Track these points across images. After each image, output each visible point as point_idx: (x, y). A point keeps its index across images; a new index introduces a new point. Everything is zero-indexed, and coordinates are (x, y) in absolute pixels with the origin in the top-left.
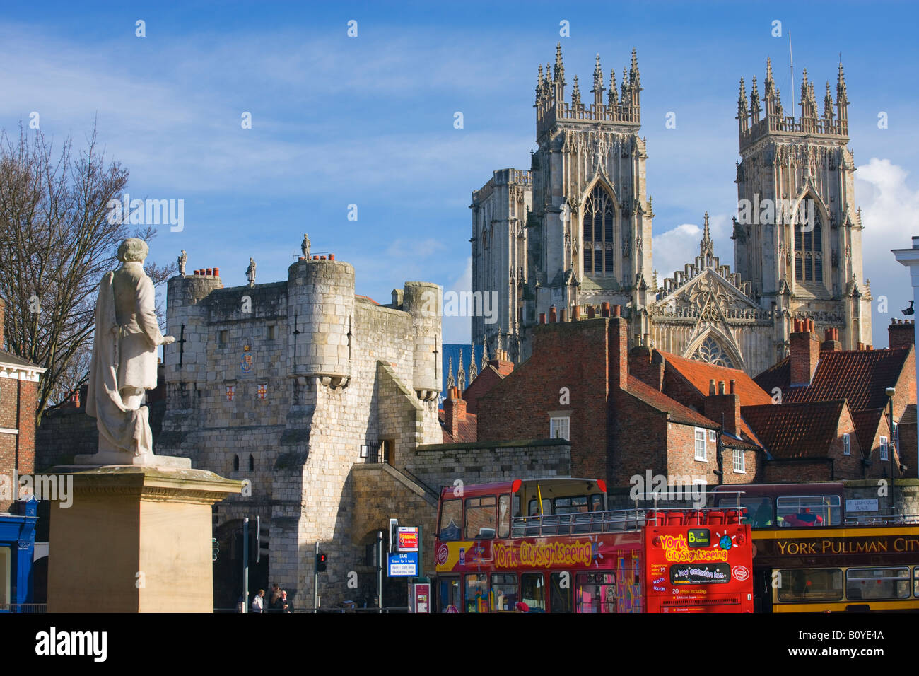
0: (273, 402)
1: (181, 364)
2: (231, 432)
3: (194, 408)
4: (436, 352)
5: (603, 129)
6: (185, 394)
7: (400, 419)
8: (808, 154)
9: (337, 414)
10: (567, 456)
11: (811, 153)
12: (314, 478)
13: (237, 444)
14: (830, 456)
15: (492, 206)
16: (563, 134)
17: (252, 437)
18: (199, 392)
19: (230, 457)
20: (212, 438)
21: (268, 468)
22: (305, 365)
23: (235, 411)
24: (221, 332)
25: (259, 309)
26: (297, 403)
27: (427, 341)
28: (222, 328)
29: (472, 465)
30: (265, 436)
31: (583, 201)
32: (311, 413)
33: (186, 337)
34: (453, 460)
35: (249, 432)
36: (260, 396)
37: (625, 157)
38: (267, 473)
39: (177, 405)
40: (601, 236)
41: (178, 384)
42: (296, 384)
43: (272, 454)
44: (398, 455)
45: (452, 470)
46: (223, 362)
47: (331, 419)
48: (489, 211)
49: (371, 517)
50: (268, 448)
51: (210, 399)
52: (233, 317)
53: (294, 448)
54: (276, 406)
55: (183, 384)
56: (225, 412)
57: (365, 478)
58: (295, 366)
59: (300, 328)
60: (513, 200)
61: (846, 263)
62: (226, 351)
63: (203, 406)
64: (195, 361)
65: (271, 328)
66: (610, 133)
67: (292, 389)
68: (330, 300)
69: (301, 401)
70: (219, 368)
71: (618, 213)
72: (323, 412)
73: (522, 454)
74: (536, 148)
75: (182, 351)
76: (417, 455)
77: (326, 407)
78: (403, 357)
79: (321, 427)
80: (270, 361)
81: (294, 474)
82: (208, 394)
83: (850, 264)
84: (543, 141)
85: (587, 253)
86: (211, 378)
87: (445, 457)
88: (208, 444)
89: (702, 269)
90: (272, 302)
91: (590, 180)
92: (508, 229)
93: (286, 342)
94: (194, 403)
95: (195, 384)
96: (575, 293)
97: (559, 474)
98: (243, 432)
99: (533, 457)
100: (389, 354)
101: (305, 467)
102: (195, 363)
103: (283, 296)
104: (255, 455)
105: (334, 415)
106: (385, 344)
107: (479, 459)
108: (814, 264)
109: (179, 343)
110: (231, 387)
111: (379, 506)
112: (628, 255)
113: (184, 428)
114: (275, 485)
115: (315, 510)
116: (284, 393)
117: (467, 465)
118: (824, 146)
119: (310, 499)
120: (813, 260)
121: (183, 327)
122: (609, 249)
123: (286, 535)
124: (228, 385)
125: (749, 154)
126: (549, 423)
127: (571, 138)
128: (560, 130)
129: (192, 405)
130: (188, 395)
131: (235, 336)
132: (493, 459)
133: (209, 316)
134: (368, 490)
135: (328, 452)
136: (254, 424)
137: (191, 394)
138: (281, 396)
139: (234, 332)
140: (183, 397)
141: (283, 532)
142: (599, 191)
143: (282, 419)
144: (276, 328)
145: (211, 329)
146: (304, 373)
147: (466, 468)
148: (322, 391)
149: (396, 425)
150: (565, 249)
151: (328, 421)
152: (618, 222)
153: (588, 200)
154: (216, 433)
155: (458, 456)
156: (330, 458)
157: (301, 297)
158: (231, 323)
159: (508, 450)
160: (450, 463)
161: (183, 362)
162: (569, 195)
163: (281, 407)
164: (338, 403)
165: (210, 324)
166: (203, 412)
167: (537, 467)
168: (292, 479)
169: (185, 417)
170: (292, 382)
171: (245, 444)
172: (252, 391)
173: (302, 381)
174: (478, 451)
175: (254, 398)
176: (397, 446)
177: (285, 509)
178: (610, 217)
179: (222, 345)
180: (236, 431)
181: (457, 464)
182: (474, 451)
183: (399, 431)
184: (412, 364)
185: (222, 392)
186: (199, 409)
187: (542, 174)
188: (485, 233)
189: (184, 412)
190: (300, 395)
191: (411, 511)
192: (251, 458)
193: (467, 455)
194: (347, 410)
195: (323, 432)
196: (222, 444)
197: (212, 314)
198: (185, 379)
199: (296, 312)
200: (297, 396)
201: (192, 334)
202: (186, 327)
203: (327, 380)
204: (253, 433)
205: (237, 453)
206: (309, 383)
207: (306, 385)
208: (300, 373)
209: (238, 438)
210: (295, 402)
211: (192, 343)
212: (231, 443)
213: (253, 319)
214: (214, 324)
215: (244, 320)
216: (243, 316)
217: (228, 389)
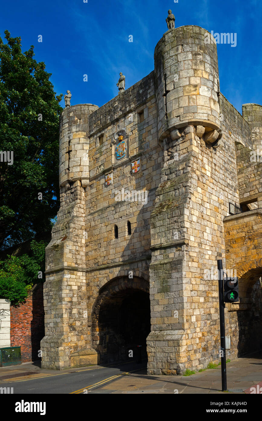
0: (146, 172)
1: (68, 169)
2: (111, 209)
3: (80, 199)
6: (73, 190)
9: (210, 168)
12: (195, 219)
13: (117, 215)
17: (129, 206)
18: (85, 187)
19: (111, 228)
20: (96, 218)
21: (145, 227)
22: (177, 117)
24: (100, 136)
28: (100, 134)
33: (73, 148)
35: (126, 203)
36: (134, 171)
38: (143, 232)
39: (68, 200)
43: (148, 215)
46: (101, 158)
47: (206, 170)
50: (143, 211)
51: (94, 190)
53: (172, 193)
54: (150, 174)
55: (71, 183)
56: (105, 195)
57: (239, 226)
58: (167, 123)
59: (170, 87)
62: (104, 149)
63: (88, 198)
64: (79, 164)
65: (141, 113)
67: (165, 148)
69: (175, 154)
70: (99, 164)
72: (199, 160)
75: (69, 159)
77: (200, 157)
79: (198, 173)
82: (91, 187)
86: (93, 173)
88: (93, 224)
94: (80, 195)
95: (81, 181)
98: (120, 206)
102: (80, 165)
103: (150, 81)
104: (132, 220)
105: (208, 168)
109: (68, 154)
114: (154, 231)
116: (156, 161)
119: (192, 238)
124: (106, 174)
129: (79, 197)
131: (110, 134)
133: (90, 131)
134: (244, 234)
135: (205, 199)
137: (79, 188)
138: (153, 163)
140: (72, 193)
144: (145, 113)
145: (92, 138)
148: (196, 140)
151: (203, 171)
154: (99, 213)
158: (107, 126)
161: (70, 166)
163: (154, 173)
164: (210, 159)
165: (91, 135)
171: (123, 214)
172: (127, 170)
173: (175, 134)
180: (115, 206)
185: (103, 182)
186: (85, 201)
190: (174, 150)
192: (129, 224)
194: (217, 168)
195: (200, 178)
196: (104, 220)
197: (92, 127)
198: (72, 178)
199: (165, 75)
200: (170, 152)
201: (76, 145)
202: (71, 141)
203: (201, 129)
204: (129, 203)
205: (116, 224)
206: (183, 134)
207: (179, 138)
208: (173, 126)
209: (117, 211)
210: (169, 157)
211: (76, 151)
212: (111, 218)
213: (125, 114)
214: (94, 134)
215: (117, 120)
216: (116, 117)
217: (106, 177)
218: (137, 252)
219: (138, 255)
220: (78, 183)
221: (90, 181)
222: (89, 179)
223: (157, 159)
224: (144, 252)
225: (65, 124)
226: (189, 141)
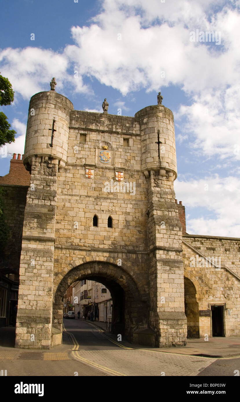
1: (51, 145)
2: (91, 199)
6: (51, 166)
17: (111, 205)
18: (60, 168)
19: (91, 215)
20: (72, 201)
21: (126, 227)
22: (167, 163)
23: (94, 185)
24: (82, 134)
25: (116, 127)
26: (157, 186)
28: (82, 132)
29: (210, 246)
30: (123, 205)
33: (57, 128)
34: (199, 243)
35: (109, 201)
36: (117, 179)
38: (125, 230)
39: (42, 172)
41: (47, 158)
42: (157, 174)
43: (130, 218)
46: (83, 153)
50: (126, 214)
51: (70, 174)
52: (93, 127)
53: (166, 213)
55: (51, 158)
56: (83, 185)
58: (159, 162)
59: (162, 140)
62: (86, 146)
63: (63, 179)
64: (62, 146)
65: (127, 139)
70: (79, 156)
75: (53, 136)
80: (126, 158)
81: (175, 229)
82: (67, 171)
87: (195, 241)
88: (68, 205)
90: (128, 125)
93: (141, 149)
95: (60, 161)
98: (102, 200)
103: (137, 123)
104: (113, 217)
107: (214, 244)
109: (51, 131)
117: (207, 246)
121: (54, 121)
123: (172, 272)
124: (87, 167)
129: (57, 174)
131: (95, 138)
133: (71, 123)
136: (111, 196)
138: (134, 181)
139: (93, 136)
140: (49, 167)
141: (170, 269)
144: (131, 140)
145: (72, 131)
147: (207, 248)
155: (202, 241)
157: (162, 123)
158: (92, 130)
161: (53, 143)
171: (104, 208)
173: (163, 172)
174: (213, 240)
177: (168, 253)
179: (82, 142)
180: (95, 199)
181: (202, 245)
182: (211, 240)
185: (82, 172)
190: (160, 182)
193: (207, 241)
196: (83, 206)
197: (73, 122)
198: (54, 155)
199: (159, 131)
200: (156, 182)
201: (60, 128)
202: (56, 122)
204: (112, 202)
205: (97, 214)
206: (167, 175)
207: (164, 176)
208: (164, 167)
209: (98, 204)
210: (155, 185)
211: (60, 133)
212: (91, 207)
213: (111, 132)
214: (75, 129)
215: (103, 132)
216: (102, 128)
217: (87, 170)
218: (118, 244)
219: (119, 247)
220: (56, 162)
221: (66, 165)
222: (66, 163)
223: (138, 180)
224: (124, 246)
225: (51, 105)
226: (171, 182)
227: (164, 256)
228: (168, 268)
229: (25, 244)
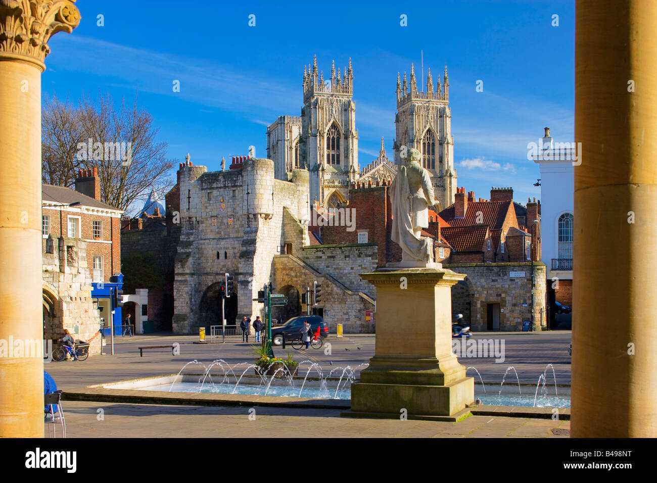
0: (236, 226)
1: (189, 209)
2: (215, 241)
3: (196, 230)
4: (307, 202)
5: (335, 97)
7: (295, 234)
8: (429, 109)
10: (376, 251)
11: (431, 109)
12: (258, 262)
13: (218, 246)
14: (483, 251)
15: (277, 133)
16: (317, 99)
17: (226, 243)
18: (198, 222)
19: (215, 252)
20: (205, 243)
21: (235, 257)
22: (253, 209)
23: (217, 231)
24: (209, 193)
25: (228, 182)
26: (249, 227)
27: (304, 197)
28: (209, 191)
29: (330, 255)
30: (233, 242)
31: (326, 131)
32: (256, 231)
33: (192, 196)
34: (321, 253)
35: (224, 240)
36: (229, 223)
37: (345, 110)
38: (234, 260)
39: (187, 228)
40: (334, 147)
42: (248, 218)
43: (236, 251)
44: (294, 251)
45: (321, 257)
46: (209, 207)
47: (265, 234)
48: (275, 135)
49: (283, 280)
50: (234, 248)
51: (204, 225)
52: (215, 185)
53: (249, 248)
54: (238, 228)
55: (190, 218)
56: (211, 231)
57: (280, 262)
58: (248, 209)
59: (250, 191)
60: (287, 131)
61: (446, 161)
62: (211, 202)
63: (200, 229)
64: (196, 207)
65: (234, 191)
66: (339, 99)
67: (246, 220)
68: (264, 178)
69: (251, 226)
70: (208, 210)
71: (342, 137)
72: (262, 231)
73: (355, 250)
74: (303, 106)
75: (189, 202)
76: (303, 250)
77: (263, 228)
78: (294, 205)
79: (261, 238)
80: (234, 207)
81: (250, 260)
82: (202, 222)
83: (448, 162)
84: (307, 102)
85: (328, 155)
86: (204, 215)
87: (317, 251)
88: (203, 246)
89: (380, 163)
90: (234, 179)
91: (329, 121)
92: (285, 144)
93: (242, 197)
94: (196, 227)
95: (196, 218)
96: (323, 174)
97: (372, 259)
98: (221, 241)
99: (360, 252)
100: (287, 203)
101: (255, 257)
103: (240, 176)
104: (227, 251)
105: (266, 232)
106: (286, 199)
107: (334, 252)
108: (431, 161)
109: (188, 198)
110: (214, 219)
111: (287, 275)
112: (347, 157)
113: (191, 239)
114: (240, 266)
115: (259, 277)
116: (241, 222)
117: (328, 255)
118: (437, 106)
120: (431, 159)
121: (189, 191)
122: (338, 153)
124: (213, 218)
125: (401, 109)
126: (357, 235)
127: (321, 101)
128: (315, 98)
130: (193, 223)
131: (216, 195)
132: (340, 252)
133: (202, 186)
134: (282, 267)
135: (264, 250)
136: (226, 237)
137: (194, 223)
138: (240, 223)
139: (215, 193)
141: (245, 288)
142: (334, 126)
143: (241, 234)
144: (237, 191)
145: (203, 191)
146: (253, 213)
147: (328, 257)
148: (261, 221)
149: (293, 237)
150: (318, 154)
151: (264, 235)
152: (342, 141)
153: (328, 131)
154: (207, 241)
155: (323, 251)
156: (265, 253)
157: (250, 176)
158: (213, 188)
159: (348, 248)
160: (320, 254)
161: (190, 207)
162: (320, 128)
163: (240, 229)
164: (268, 227)
165: (202, 189)
166: (200, 231)
167: (362, 256)
168: (248, 263)
169: (192, 234)
170: (246, 216)
171: (222, 246)
172: (225, 221)
173: (251, 216)
175: (226, 224)
176: (293, 247)
177: (245, 277)
178: (338, 138)
179: (209, 199)
180: (217, 240)
181: (323, 255)
182: (332, 248)
183: (294, 239)
184: (297, 208)
185: (210, 222)
186: (198, 230)
187: (306, 118)
188: (273, 146)
189: (191, 231)
190: (250, 223)
191: (303, 276)
192: (226, 253)
193: (328, 250)
194: (271, 230)
195: (262, 240)
196: (211, 246)
197: (204, 184)
198: (192, 215)
199: (248, 183)
201: (194, 194)
202: (191, 191)
203: (263, 216)
204: (226, 241)
205: (218, 251)
206: (255, 217)
208: (250, 213)
209: (219, 243)
211: (194, 198)
212: (215, 246)
213: (225, 187)
214: (205, 189)
215: (220, 188)
216: (219, 186)
218: (230, 270)
219: (230, 272)
222: (201, 217)
224: (233, 271)
227: (243, 279)
228: (243, 287)
229: (176, 278)
